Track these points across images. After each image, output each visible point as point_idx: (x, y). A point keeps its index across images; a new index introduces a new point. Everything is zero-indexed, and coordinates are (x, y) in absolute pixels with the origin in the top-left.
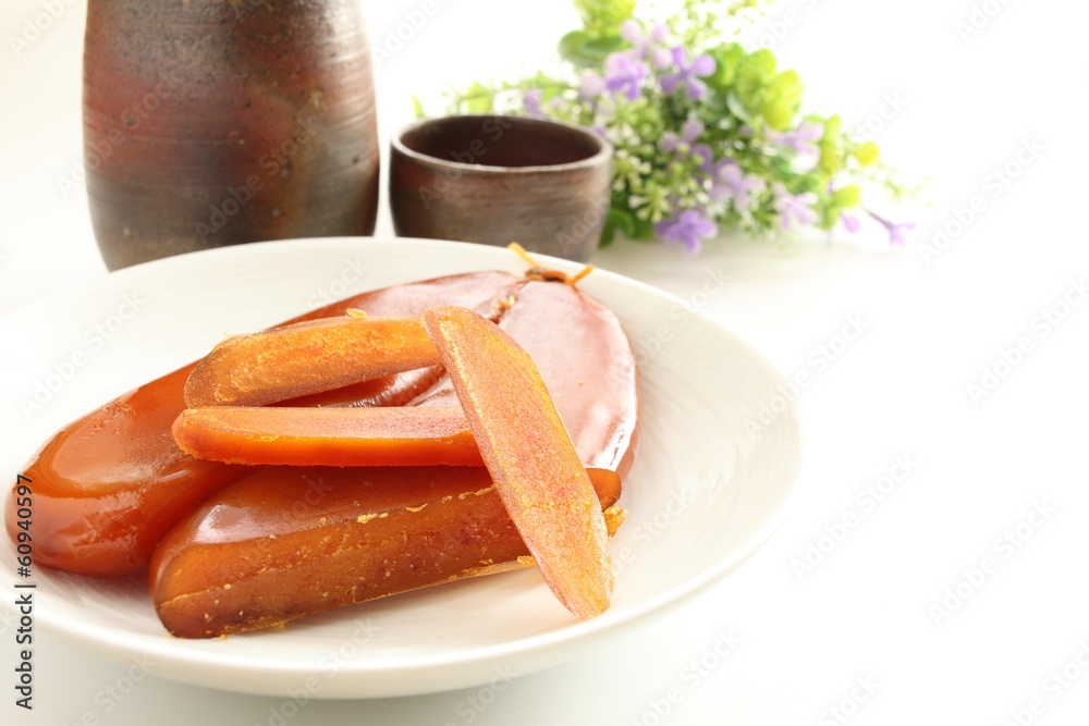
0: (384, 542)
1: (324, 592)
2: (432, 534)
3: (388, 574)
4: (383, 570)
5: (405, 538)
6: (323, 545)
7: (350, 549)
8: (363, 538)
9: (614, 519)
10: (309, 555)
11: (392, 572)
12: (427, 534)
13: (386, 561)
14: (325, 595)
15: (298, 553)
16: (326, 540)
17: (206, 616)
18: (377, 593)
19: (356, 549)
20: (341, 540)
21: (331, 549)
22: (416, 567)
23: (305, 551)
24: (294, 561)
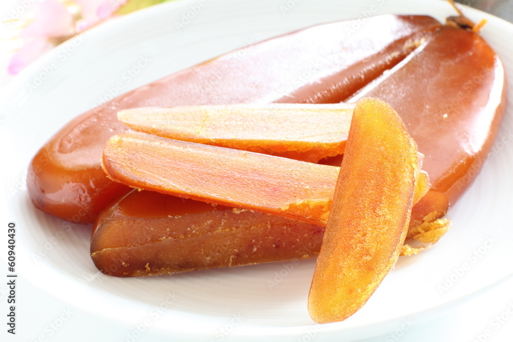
0: (253, 228)
1: (207, 256)
2: (291, 226)
3: (255, 250)
4: (251, 246)
5: (269, 226)
6: (207, 226)
7: (227, 230)
8: (237, 224)
9: (440, 229)
10: (197, 231)
11: (258, 249)
12: (287, 225)
13: (254, 241)
14: (208, 258)
15: (189, 229)
16: (209, 222)
17: (123, 263)
18: (246, 262)
19: (232, 230)
20: (220, 223)
21: (212, 228)
22: (277, 247)
23: (194, 229)
24: (185, 234)
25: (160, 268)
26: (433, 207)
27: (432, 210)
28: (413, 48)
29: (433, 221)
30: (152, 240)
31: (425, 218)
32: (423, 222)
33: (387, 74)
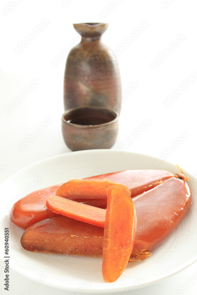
0: (77, 242)
1: (60, 249)
2: (91, 244)
4: (76, 249)
5: (83, 243)
7: (68, 242)
8: (72, 240)
11: (78, 250)
13: (77, 247)
16: (62, 238)
17: (31, 246)
18: (74, 254)
19: (70, 242)
20: (66, 239)
21: (63, 240)
22: (85, 251)
23: (57, 239)
24: (54, 240)
25: (44, 250)
26: (145, 247)
27: (144, 248)
28: (158, 184)
29: (144, 252)
30: (42, 240)
31: (141, 251)
32: (140, 252)
33: (145, 193)
